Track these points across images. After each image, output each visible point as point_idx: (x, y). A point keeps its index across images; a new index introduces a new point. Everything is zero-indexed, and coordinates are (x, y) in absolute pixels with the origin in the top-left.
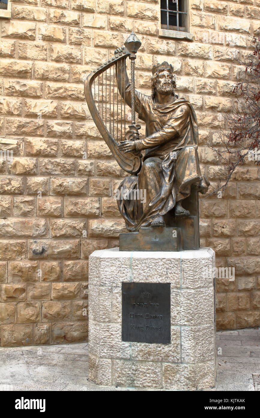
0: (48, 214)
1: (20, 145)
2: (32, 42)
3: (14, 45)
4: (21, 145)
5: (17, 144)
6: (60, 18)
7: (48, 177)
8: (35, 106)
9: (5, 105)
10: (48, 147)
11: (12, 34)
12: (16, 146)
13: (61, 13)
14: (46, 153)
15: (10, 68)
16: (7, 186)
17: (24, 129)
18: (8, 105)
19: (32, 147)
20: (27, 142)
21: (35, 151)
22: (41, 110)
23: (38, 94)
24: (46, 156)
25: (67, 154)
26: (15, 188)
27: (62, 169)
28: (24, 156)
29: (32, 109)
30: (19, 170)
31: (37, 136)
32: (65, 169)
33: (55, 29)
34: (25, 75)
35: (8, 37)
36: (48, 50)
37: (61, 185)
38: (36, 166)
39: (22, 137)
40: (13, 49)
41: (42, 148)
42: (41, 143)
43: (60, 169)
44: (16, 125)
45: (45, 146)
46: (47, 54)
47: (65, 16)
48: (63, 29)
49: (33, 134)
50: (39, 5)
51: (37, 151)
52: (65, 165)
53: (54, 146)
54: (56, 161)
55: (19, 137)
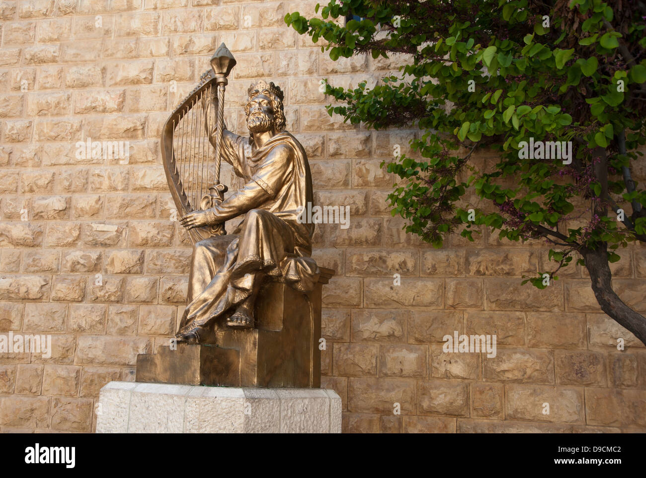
0: (152, 332)
1: (121, 233)
2: (148, 86)
3: (124, 95)
4: (124, 233)
5: (117, 231)
6: (186, 47)
7: (158, 277)
8: (144, 176)
9: (106, 179)
10: (158, 233)
11: (121, 81)
12: (115, 233)
13: (188, 39)
14: (156, 241)
15: (114, 127)
16: (100, 291)
17: (128, 210)
18: (109, 178)
19: (137, 234)
20: (132, 227)
21: (139, 241)
22: (152, 181)
23: (150, 159)
24: (156, 246)
25: (185, 242)
26: (110, 293)
27: (177, 265)
28: (126, 248)
29: (139, 180)
30: (118, 267)
31: (144, 217)
32: (182, 264)
33: (177, 63)
34: (134, 133)
35: (116, 84)
36: (168, 95)
37: (170, 289)
38: (141, 260)
39: (125, 221)
40: (121, 100)
41: (150, 235)
42: (150, 228)
43: (174, 265)
44: (118, 205)
45: (154, 232)
46: (166, 100)
47: (193, 42)
48: (190, 62)
49: (140, 215)
50: (159, 35)
51: (143, 240)
52: (181, 258)
53: (168, 231)
54: (169, 254)
55: (121, 221)
